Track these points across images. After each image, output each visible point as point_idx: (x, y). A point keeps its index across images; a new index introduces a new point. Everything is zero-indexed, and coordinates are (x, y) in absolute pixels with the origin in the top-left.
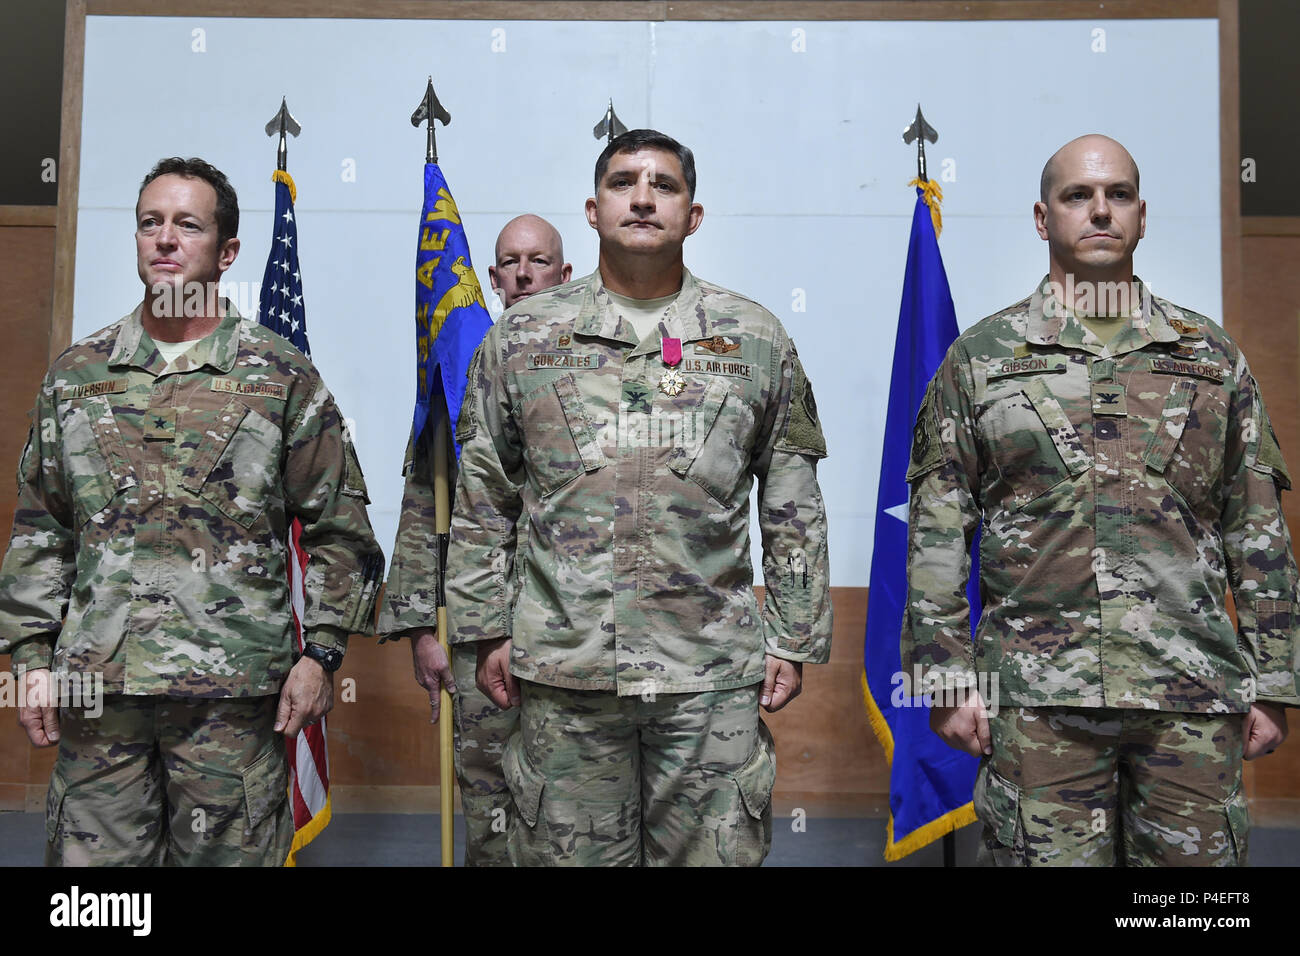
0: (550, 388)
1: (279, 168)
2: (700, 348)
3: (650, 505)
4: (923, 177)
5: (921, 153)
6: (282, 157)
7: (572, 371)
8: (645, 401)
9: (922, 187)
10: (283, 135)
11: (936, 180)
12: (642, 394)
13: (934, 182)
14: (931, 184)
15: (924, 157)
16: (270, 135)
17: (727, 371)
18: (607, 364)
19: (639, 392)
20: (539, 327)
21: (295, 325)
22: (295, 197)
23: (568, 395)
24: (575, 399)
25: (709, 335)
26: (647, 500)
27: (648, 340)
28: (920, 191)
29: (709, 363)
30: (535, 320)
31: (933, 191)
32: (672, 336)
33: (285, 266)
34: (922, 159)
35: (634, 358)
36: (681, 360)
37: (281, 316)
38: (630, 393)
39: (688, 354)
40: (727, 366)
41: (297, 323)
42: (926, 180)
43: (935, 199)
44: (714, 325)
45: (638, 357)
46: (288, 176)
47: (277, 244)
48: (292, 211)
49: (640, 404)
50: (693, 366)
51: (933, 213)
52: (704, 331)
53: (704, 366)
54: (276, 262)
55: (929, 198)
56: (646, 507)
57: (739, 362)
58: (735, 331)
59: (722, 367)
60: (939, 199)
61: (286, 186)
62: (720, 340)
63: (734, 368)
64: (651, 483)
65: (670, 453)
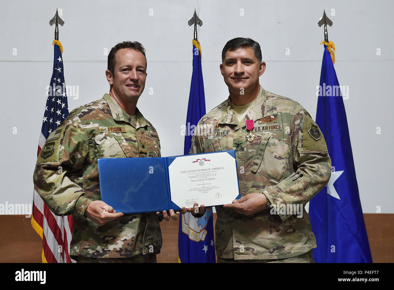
0: (212, 144)
1: (55, 39)
2: (261, 122)
3: (245, 186)
4: (326, 40)
5: (326, 30)
6: (57, 34)
7: (219, 138)
8: (241, 146)
9: (326, 44)
10: (57, 25)
11: (332, 41)
12: (241, 144)
13: (331, 42)
14: (330, 43)
15: (327, 32)
16: (51, 25)
17: (271, 129)
18: (229, 133)
19: (239, 143)
20: (211, 122)
21: (63, 105)
22: (62, 51)
23: (217, 147)
24: (219, 148)
25: (265, 116)
26: (243, 184)
27: (242, 122)
28: (325, 46)
29: (263, 127)
30: (209, 119)
31: (331, 46)
32: (251, 119)
33: (59, 80)
34: (326, 33)
35: (237, 130)
36: (254, 128)
37: (57, 101)
38: (236, 144)
39: (256, 125)
40: (270, 127)
41: (64, 105)
42: (328, 41)
43: (332, 49)
44: (268, 111)
45: (239, 129)
46: (59, 42)
47: (55, 71)
48: (61, 57)
49: (240, 148)
50: (257, 129)
51: (331, 55)
52: (263, 114)
53: (261, 128)
54: (55, 79)
55: (330, 49)
56: (243, 187)
57: (276, 124)
58: (275, 112)
59: (269, 128)
60: (334, 49)
61: (59, 47)
62: (269, 117)
63: (274, 127)
64: (245, 178)
65: (250, 165)
